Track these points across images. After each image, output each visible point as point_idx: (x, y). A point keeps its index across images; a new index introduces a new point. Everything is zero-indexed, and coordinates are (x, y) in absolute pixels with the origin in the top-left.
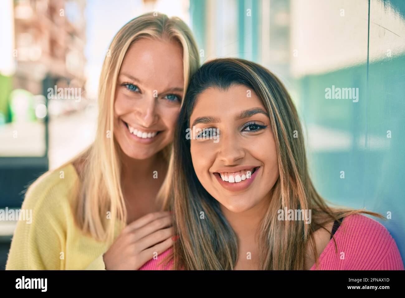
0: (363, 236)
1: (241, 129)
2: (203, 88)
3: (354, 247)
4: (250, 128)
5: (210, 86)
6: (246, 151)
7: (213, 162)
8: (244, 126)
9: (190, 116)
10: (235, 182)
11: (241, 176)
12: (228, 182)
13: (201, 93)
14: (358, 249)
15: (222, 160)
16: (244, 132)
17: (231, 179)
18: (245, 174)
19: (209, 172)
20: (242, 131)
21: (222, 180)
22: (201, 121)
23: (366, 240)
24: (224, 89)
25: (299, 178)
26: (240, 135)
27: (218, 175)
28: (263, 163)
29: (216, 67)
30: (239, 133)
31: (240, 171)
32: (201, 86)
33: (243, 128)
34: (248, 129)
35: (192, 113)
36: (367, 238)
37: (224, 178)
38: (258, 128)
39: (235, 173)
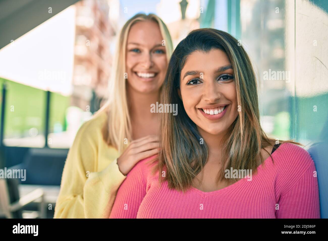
0: (293, 154)
1: (218, 79)
2: (192, 51)
3: (286, 160)
4: (223, 78)
5: (196, 50)
6: (222, 94)
7: (199, 101)
8: (220, 77)
9: (181, 70)
10: (214, 114)
11: (218, 111)
12: (209, 114)
13: (190, 54)
14: (290, 162)
15: (206, 100)
16: (219, 81)
17: (211, 112)
18: (221, 109)
19: (195, 108)
20: (219, 80)
21: (205, 113)
22: (190, 73)
23: (295, 157)
24: (207, 52)
25: (254, 114)
26: (217, 83)
27: (202, 110)
28: (232, 102)
29: (200, 37)
30: (216, 82)
31: (218, 107)
32: (189, 49)
33: (219, 78)
34: (222, 79)
35: (183, 68)
36: (296, 155)
37: (206, 112)
38: (229, 78)
39: (214, 108)
